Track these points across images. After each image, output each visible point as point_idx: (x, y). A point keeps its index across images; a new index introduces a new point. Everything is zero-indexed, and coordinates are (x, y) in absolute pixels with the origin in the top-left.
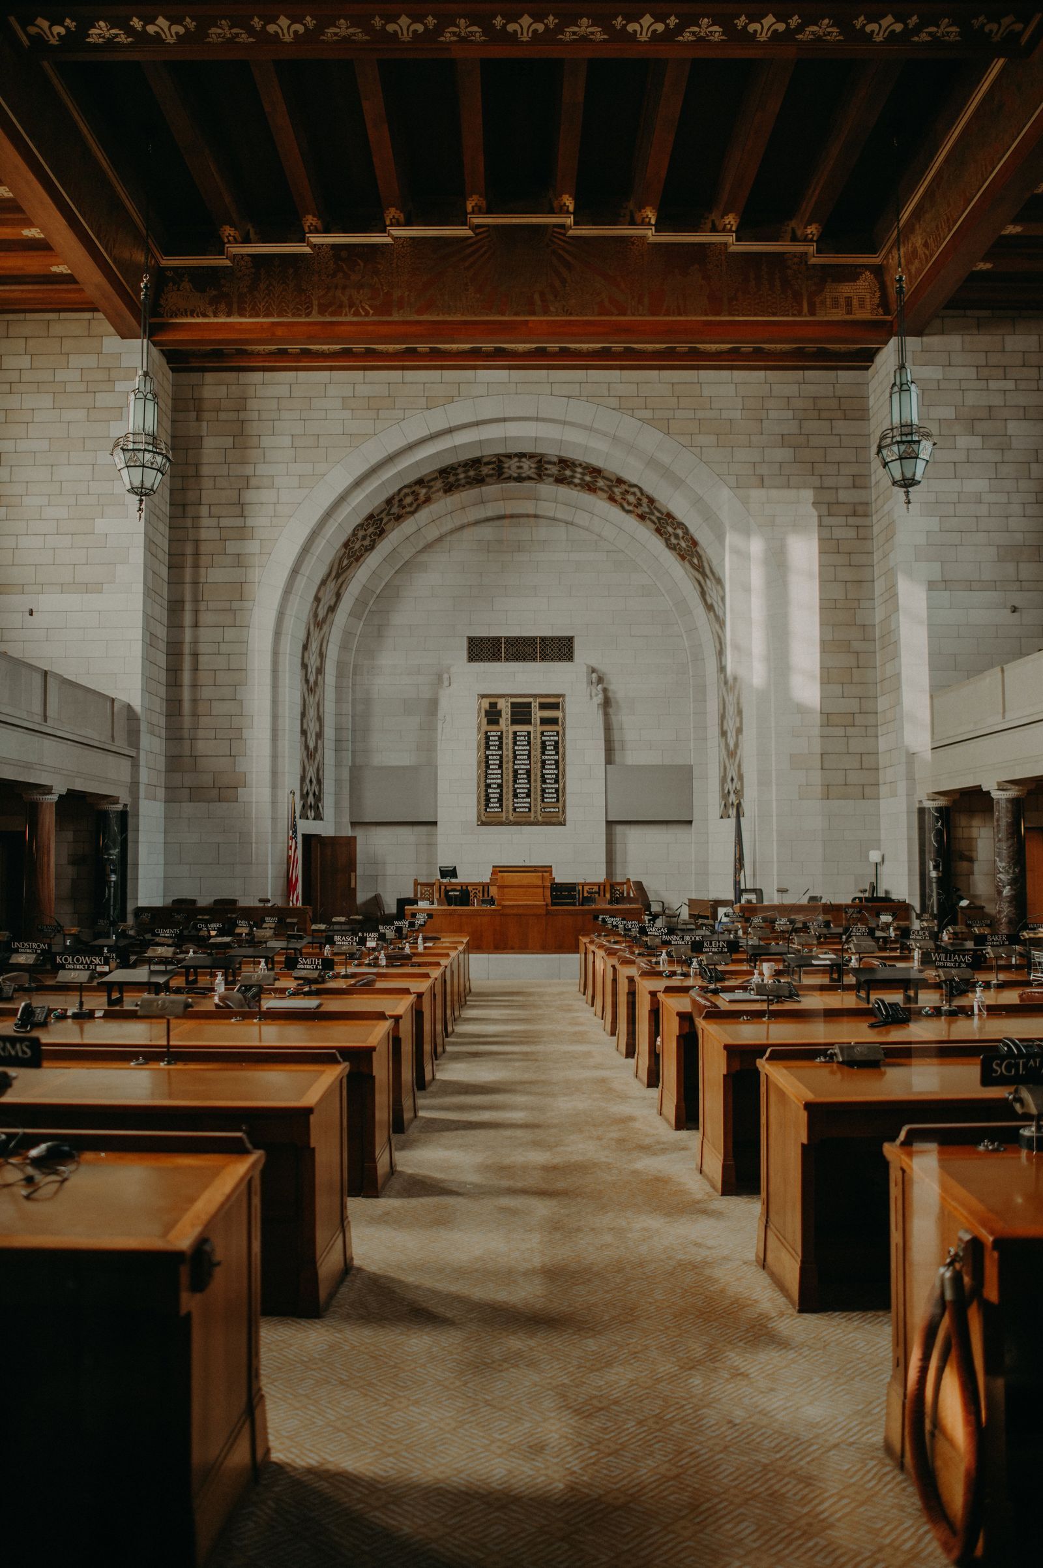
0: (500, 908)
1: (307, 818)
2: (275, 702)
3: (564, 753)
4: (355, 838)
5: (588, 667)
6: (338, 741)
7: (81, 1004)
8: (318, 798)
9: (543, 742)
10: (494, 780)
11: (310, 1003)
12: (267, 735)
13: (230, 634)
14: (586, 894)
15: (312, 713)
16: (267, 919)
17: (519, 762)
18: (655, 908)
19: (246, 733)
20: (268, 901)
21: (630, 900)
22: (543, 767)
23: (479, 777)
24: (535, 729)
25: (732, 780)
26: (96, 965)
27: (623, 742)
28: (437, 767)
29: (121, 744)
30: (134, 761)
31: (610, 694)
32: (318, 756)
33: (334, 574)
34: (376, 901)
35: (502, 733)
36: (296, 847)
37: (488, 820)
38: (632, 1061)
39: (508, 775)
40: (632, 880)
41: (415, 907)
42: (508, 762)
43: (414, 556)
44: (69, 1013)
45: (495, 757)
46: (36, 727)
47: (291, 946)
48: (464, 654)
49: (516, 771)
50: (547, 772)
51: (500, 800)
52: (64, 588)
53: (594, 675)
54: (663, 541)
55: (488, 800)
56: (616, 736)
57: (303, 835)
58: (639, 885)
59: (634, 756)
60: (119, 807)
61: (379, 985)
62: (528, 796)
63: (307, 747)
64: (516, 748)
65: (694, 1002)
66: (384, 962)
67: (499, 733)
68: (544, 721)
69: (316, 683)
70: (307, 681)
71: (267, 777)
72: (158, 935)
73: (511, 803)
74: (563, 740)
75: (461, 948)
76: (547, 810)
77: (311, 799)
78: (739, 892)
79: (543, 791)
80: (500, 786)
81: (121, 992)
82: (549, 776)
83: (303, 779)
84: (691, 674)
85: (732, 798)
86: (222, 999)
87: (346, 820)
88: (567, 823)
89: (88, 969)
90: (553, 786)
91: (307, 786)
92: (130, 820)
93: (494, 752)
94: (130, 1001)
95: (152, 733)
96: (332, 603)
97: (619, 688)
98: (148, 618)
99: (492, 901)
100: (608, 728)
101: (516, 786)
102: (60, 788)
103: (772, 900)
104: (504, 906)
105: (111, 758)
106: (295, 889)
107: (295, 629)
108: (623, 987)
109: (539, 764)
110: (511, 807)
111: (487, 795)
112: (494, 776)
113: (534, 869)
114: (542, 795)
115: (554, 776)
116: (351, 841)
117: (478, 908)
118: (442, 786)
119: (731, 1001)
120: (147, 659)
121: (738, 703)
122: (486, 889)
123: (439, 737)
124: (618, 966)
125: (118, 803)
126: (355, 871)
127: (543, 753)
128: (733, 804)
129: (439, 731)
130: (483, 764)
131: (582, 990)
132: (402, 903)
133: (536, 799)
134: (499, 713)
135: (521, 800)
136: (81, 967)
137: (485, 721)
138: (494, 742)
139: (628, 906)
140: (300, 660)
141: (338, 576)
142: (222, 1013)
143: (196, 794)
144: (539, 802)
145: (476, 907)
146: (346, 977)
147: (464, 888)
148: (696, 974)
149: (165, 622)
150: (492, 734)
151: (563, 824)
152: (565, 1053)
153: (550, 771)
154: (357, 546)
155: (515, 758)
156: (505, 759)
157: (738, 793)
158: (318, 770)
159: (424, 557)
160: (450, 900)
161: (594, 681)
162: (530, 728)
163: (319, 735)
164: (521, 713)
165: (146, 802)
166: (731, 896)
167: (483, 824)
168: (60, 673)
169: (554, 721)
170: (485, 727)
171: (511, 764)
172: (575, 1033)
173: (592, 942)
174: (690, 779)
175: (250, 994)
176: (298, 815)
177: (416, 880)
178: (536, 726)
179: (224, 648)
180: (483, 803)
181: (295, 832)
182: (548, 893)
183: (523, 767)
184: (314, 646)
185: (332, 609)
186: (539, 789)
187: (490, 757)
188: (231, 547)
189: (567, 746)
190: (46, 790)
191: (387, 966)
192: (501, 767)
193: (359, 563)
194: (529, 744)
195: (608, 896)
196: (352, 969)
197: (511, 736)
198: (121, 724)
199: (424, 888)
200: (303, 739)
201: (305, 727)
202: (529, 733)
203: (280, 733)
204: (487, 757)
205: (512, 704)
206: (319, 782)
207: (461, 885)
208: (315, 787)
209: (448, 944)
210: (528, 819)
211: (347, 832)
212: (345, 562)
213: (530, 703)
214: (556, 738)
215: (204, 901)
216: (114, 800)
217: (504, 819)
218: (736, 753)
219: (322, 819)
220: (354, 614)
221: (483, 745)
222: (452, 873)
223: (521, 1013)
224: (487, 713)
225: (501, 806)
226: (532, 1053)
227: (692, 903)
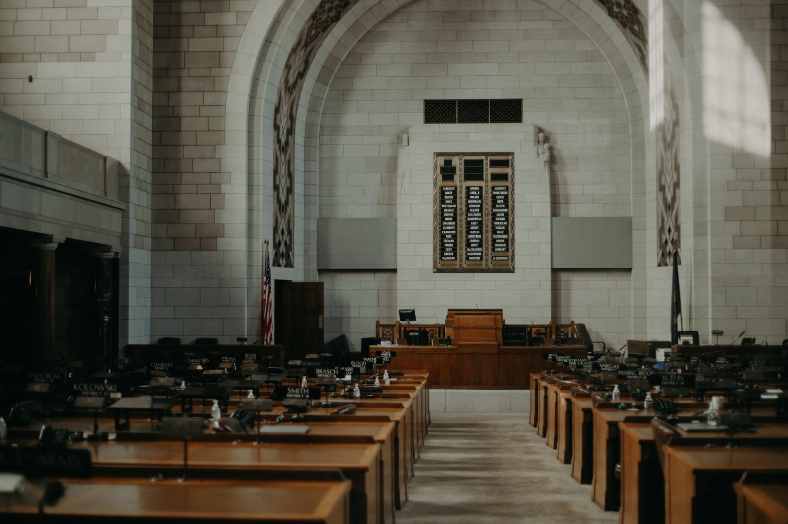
0: (455, 347)
1: (280, 266)
2: (250, 160)
3: (513, 206)
4: (322, 284)
5: (535, 126)
6: (307, 195)
7: (96, 428)
8: (289, 247)
9: (494, 197)
10: (449, 232)
11: (301, 429)
12: (243, 189)
13: (209, 98)
14: (533, 335)
15: (283, 170)
16: (246, 355)
17: (472, 215)
18: (597, 349)
19: (225, 188)
20: (245, 340)
21: (573, 341)
22: (494, 219)
23: (435, 228)
24: (486, 184)
25: (670, 230)
26: (109, 392)
27: (567, 197)
28: (396, 219)
29: (112, 198)
30: (125, 213)
31: (556, 153)
32: (289, 209)
33: (303, 43)
34: (342, 341)
35: (456, 188)
36: (270, 292)
37: (444, 267)
38: (589, 488)
39: (461, 227)
40: (576, 322)
41: (378, 346)
42: (461, 215)
43: (376, 26)
44: (85, 435)
45: (450, 210)
46: (38, 182)
47: (271, 379)
48: (421, 116)
49: (468, 224)
50: (497, 223)
51: (454, 249)
52: (60, 57)
53: (541, 135)
54: (606, 10)
55: (443, 249)
56: (561, 191)
57: (277, 281)
58: (582, 327)
59: (576, 210)
60: (111, 255)
61: (359, 413)
62: (480, 245)
63: (279, 201)
64: (469, 202)
65: (657, 432)
66: (358, 394)
67: (453, 189)
68: (495, 177)
69: (287, 142)
70: (279, 141)
71: (243, 228)
72: (153, 369)
73: (464, 252)
74: (512, 194)
75: (423, 382)
76: (497, 258)
77: (282, 248)
78: (676, 334)
79: (494, 241)
80: (454, 237)
81: (127, 419)
82: (499, 228)
83: (275, 230)
84: (631, 134)
85: (670, 247)
86: (221, 424)
87: (314, 266)
88: (516, 270)
89: (102, 395)
90: (503, 236)
91: (279, 236)
92: (122, 267)
93: (448, 206)
94: (137, 426)
95: (140, 188)
96: (301, 70)
97: (564, 146)
98: (136, 84)
99: (448, 341)
100: (554, 184)
101: (470, 236)
102: (59, 237)
103: (707, 341)
104: (460, 346)
105: (104, 211)
106: (269, 329)
107: (268, 94)
108: (578, 419)
109: (490, 217)
110: (464, 256)
111: (442, 244)
112: (449, 228)
113: (488, 312)
114: (493, 245)
115: (504, 228)
116: (319, 287)
117: (435, 347)
118: (402, 237)
119: (689, 431)
120: (136, 122)
121: (676, 159)
122: (442, 331)
123: (399, 192)
124: (574, 400)
125: (110, 251)
126: (322, 313)
127: (494, 206)
128: (670, 253)
129: (399, 186)
130: (439, 217)
131: (533, 422)
132: (366, 342)
133: (487, 249)
134: (453, 170)
135: (474, 250)
136: (96, 393)
137: (440, 177)
138: (449, 197)
139: (574, 346)
140: (272, 122)
141: (306, 45)
142: (223, 437)
143: (178, 243)
144: (490, 251)
145: (433, 346)
146: (327, 406)
147: (422, 329)
148: (649, 407)
149: (151, 86)
150: (447, 189)
151: (512, 271)
152: (524, 478)
153: (500, 223)
154: (324, 17)
155: (468, 210)
156: (459, 212)
157: (676, 243)
158: (289, 222)
159: (384, 27)
160: (410, 340)
161: (541, 139)
162: (482, 184)
163: (290, 190)
164: (474, 169)
165: (135, 250)
166: (668, 338)
167: (439, 271)
168: (59, 133)
169: (504, 177)
170: (440, 182)
171: (464, 217)
172: (531, 461)
173: (543, 378)
174: (630, 230)
175: (244, 420)
176: (271, 262)
177: (378, 322)
178: (487, 182)
179: (204, 111)
180: (439, 252)
181: (269, 278)
182: (500, 333)
183: (475, 219)
184: (285, 109)
185: (301, 75)
186: (490, 239)
187: (445, 210)
188: (210, 19)
189: (516, 200)
190: (48, 238)
191: (361, 397)
192: (455, 219)
193: (326, 34)
194: (481, 198)
195: (554, 337)
196: (331, 401)
197: (464, 191)
198: (112, 181)
199: (384, 330)
200: (276, 194)
201: (277, 182)
202: (481, 188)
203: (255, 188)
204: (442, 210)
205: (466, 161)
206: (290, 233)
207: (419, 326)
208: (286, 237)
209: (411, 380)
210: (480, 267)
211: (315, 278)
212: (313, 32)
213: (482, 161)
214: (506, 193)
215: (187, 340)
216: (106, 248)
217: (458, 267)
218: (673, 206)
219: (292, 266)
220: (322, 79)
221: (438, 200)
222: (409, 315)
223: (480, 444)
224: (443, 170)
225: (455, 255)
226: (494, 478)
227: (631, 344)
